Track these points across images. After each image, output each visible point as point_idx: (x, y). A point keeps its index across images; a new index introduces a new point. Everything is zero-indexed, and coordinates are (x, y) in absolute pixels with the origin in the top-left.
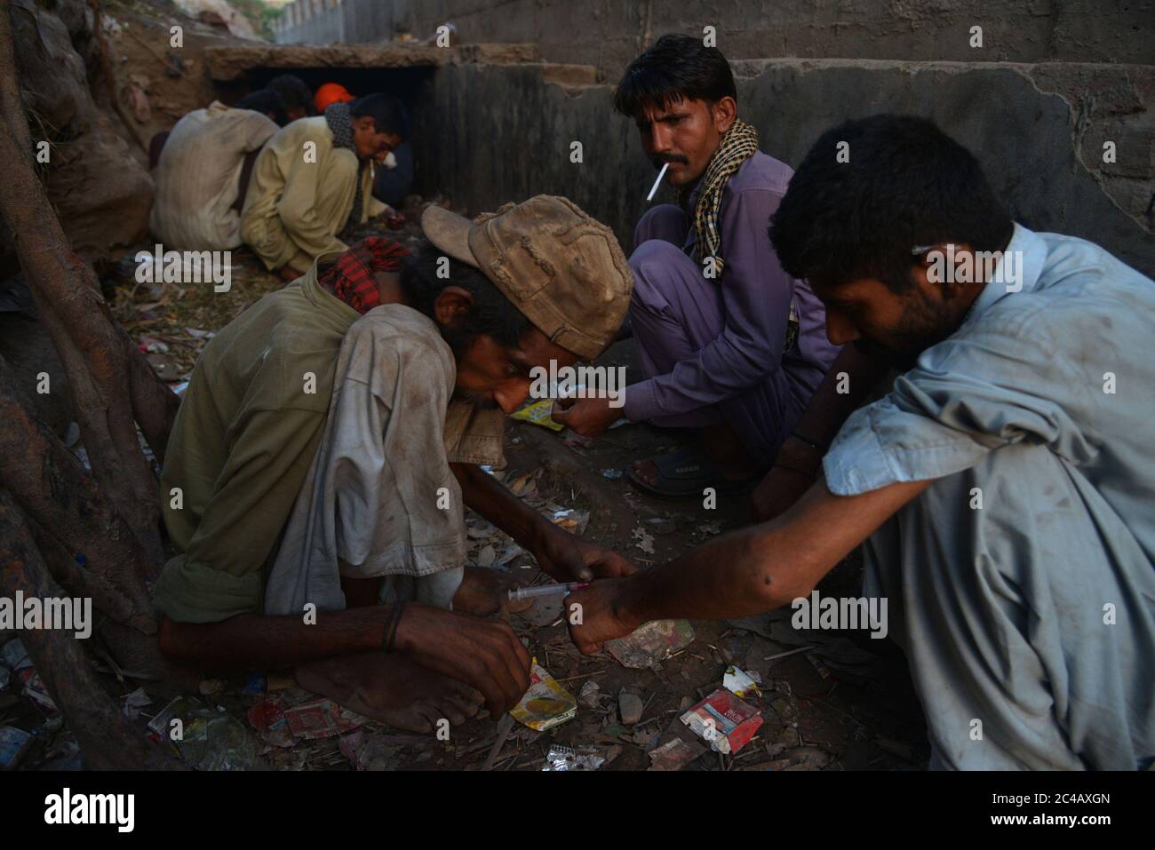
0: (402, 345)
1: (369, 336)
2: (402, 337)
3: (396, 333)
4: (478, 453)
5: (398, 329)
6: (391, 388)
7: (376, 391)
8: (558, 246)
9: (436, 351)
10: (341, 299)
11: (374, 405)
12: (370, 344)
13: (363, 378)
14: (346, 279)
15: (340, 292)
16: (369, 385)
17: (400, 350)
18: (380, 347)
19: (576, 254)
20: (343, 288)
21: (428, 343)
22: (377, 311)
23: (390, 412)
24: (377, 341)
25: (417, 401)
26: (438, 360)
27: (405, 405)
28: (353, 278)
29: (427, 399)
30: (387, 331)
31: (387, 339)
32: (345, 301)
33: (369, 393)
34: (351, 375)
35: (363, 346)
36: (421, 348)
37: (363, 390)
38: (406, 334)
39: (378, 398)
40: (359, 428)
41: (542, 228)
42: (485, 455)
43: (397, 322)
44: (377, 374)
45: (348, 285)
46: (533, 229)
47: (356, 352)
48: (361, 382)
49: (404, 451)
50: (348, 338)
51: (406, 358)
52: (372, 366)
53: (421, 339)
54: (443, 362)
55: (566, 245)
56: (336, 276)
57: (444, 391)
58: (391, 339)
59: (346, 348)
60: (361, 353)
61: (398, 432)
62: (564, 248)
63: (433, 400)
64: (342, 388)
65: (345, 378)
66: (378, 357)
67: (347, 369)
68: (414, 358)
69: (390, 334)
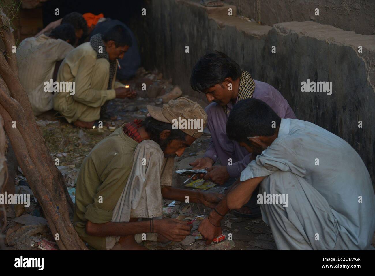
0: (151, 150)
1: (143, 147)
2: (151, 148)
3: (150, 147)
4: (165, 182)
6: (148, 161)
8: (190, 114)
9: (159, 152)
12: (143, 149)
13: (142, 158)
14: (131, 133)
17: (151, 151)
18: (146, 150)
19: (194, 114)
20: (131, 135)
21: (157, 149)
23: (147, 167)
24: (145, 149)
25: (154, 165)
26: (160, 155)
27: (151, 166)
31: (148, 148)
34: (138, 157)
35: (142, 151)
36: (156, 151)
40: (140, 170)
42: (167, 182)
43: (150, 144)
44: (145, 157)
45: (132, 134)
47: (140, 152)
50: (138, 148)
51: (152, 153)
52: (144, 155)
55: (192, 113)
58: (149, 148)
59: (137, 151)
61: (149, 172)
62: (192, 114)
64: (136, 160)
65: (137, 158)
66: (145, 153)
67: (138, 156)
68: (154, 154)
69: (148, 147)
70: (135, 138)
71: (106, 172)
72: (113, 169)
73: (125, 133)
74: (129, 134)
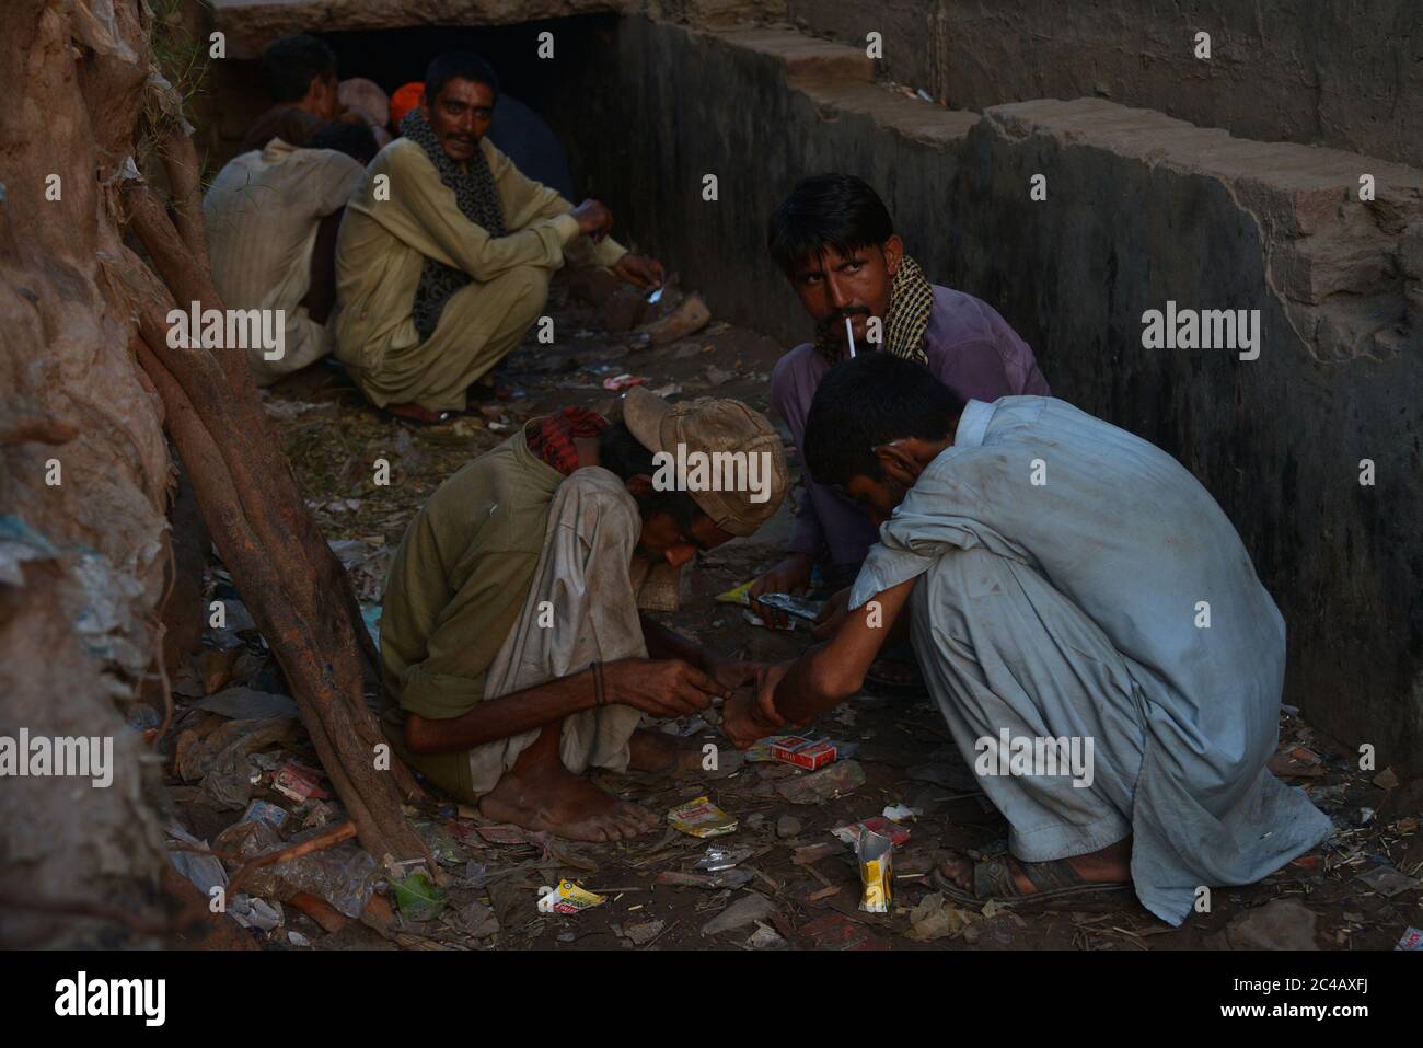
0: (601, 499)
1: (575, 491)
2: (601, 493)
3: (597, 490)
4: (656, 598)
5: (598, 487)
6: (591, 532)
7: (580, 533)
9: (626, 504)
10: (546, 462)
11: (579, 544)
13: (571, 524)
14: (550, 446)
15: (546, 455)
16: (576, 529)
17: (599, 503)
18: (584, 500)
20: (547, 453)
21: (620, 497)
22: (582, 471)
23: (590, 550)
24: (582, 495)
25: (610, 544)
26: (627, 513)
27: (601, 546)
28: (556, 444)
29: (617, 543)
30: (589, 488)
31: (590, 494)
32: (549, 464)
33: (576, 535)
34: (562, 522)
36: (615, 502)
37: (571, 533)
38: (604, 491)
39: (581, 539)
40: (568, 562)
41: (720, 441)
42: (663, 600)
43: (597, 481)
44: (581, 521)
45: (551, 450)
46: (713, 439)
47: (566, 504)
48: (569, 527)
49: (598, 583)
50: (560, 493)
51: (603, 509)
52: (578, 515)
53: (615, 494)
54: (631, 513)
56: (541, 441)
57: (631, 537)
58: (593, 494)
59: (558, 501)
60: (570, 504)
61: (595, 566)
63: (622, 543)
64: (556, 530)
65: (558, 524)
66: (583, 508)
67: (560, 517)
68: (609, 510)
69: (592, 491)
70: (558, 462)
71: (463, 563)
72: (486, 554)
73: (531, 450)
74: (544, 450)
